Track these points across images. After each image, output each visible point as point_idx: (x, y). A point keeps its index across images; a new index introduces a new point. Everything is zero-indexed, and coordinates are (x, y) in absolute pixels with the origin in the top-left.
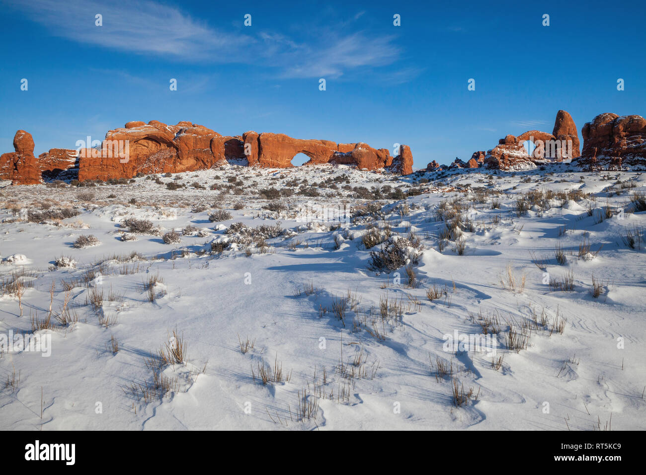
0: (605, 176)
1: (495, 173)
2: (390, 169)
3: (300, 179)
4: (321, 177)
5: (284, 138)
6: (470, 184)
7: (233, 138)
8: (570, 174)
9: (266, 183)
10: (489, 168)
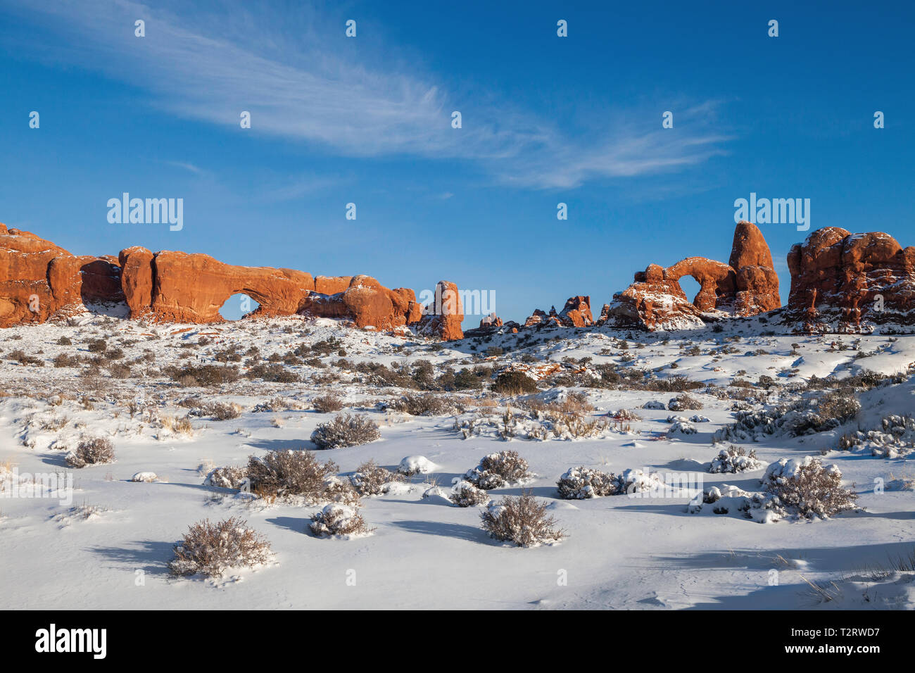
0: (833, 344)
1: (630, 338)
2: (419, 327)
3: (241, 347)
4: (285, 342)
5: (206, 264)
6: (590, 359)
7: (97, 259)
8: (769, 338)
9: (172, 353)
10: (617, 327)
